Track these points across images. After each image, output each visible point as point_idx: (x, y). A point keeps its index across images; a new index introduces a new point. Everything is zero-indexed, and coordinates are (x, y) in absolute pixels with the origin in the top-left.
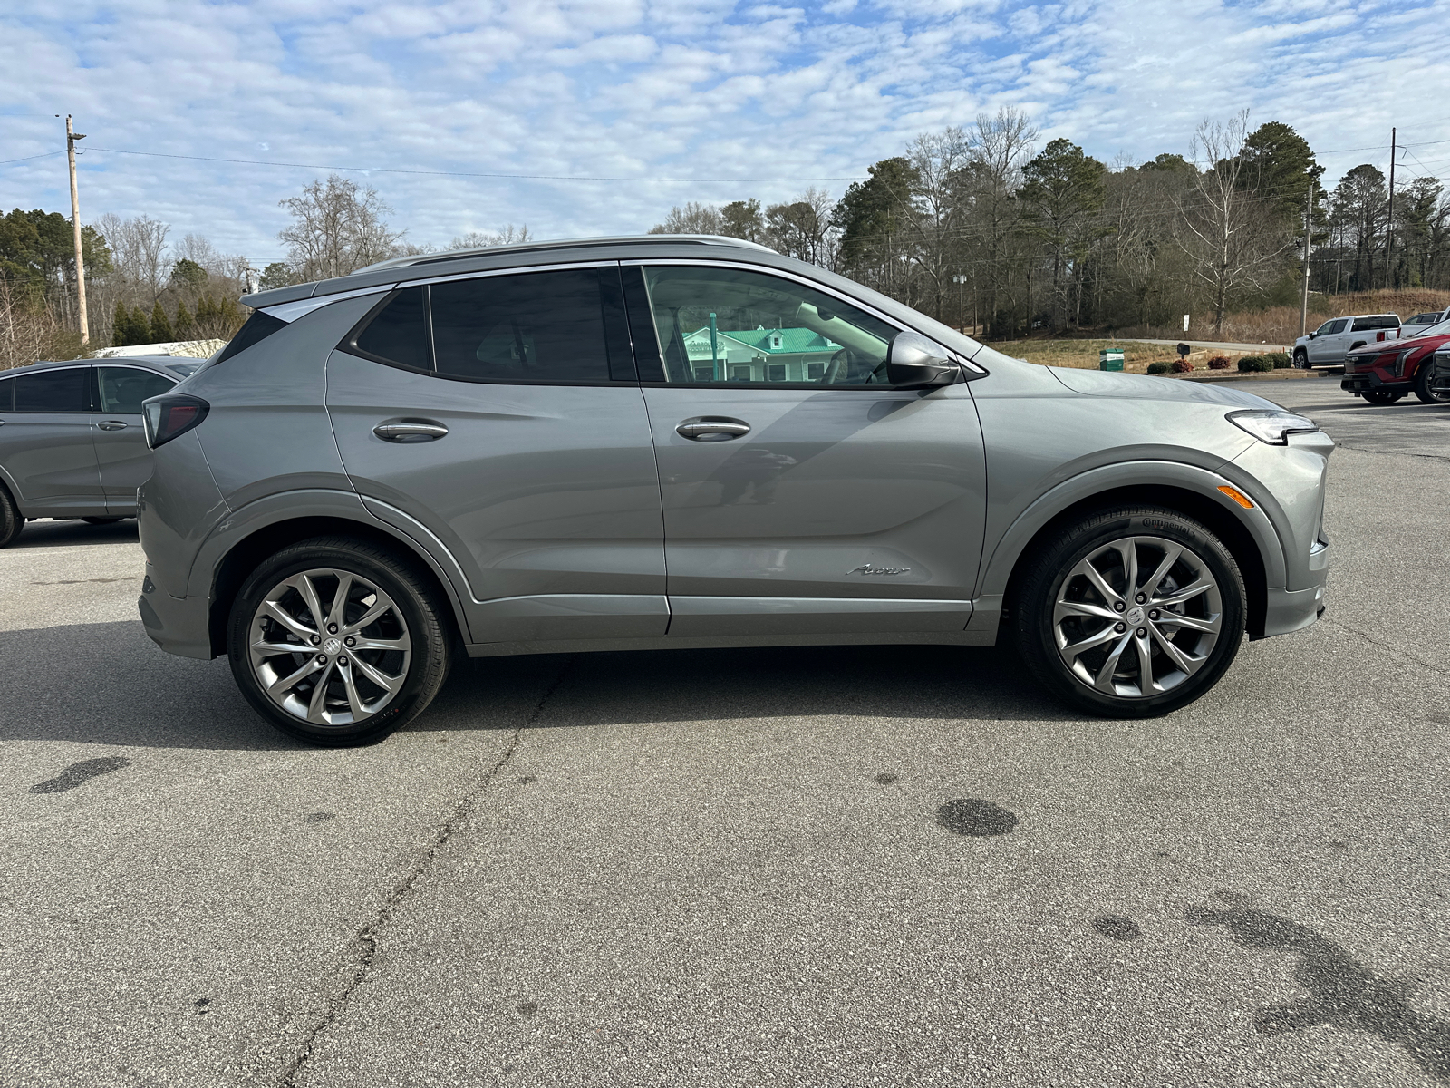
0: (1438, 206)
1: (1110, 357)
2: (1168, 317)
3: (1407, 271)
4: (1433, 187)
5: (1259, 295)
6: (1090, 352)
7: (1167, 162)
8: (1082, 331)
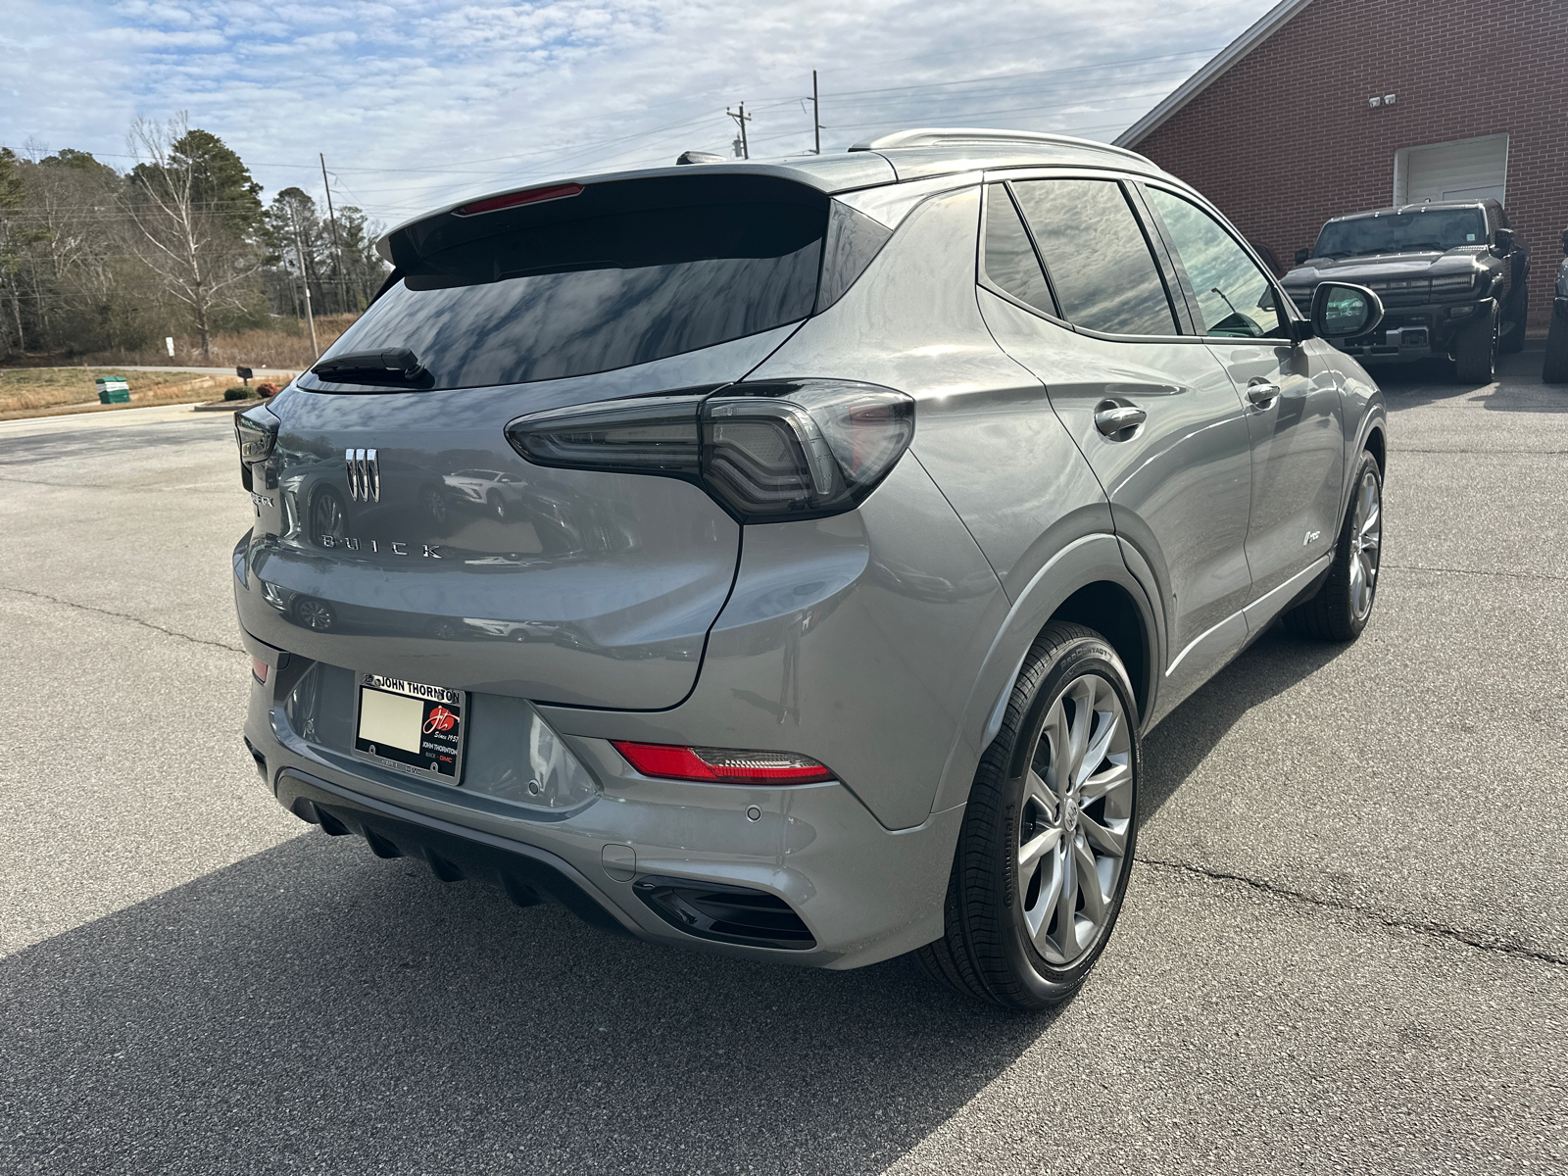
0: (365, 235)
1: (111, 387)
2: (143, 340)
3: (354, 296)
4: (358, 216)
5: (244, 316)
6: (63, 382)
7: (74, 158)
8: (32, 357)
